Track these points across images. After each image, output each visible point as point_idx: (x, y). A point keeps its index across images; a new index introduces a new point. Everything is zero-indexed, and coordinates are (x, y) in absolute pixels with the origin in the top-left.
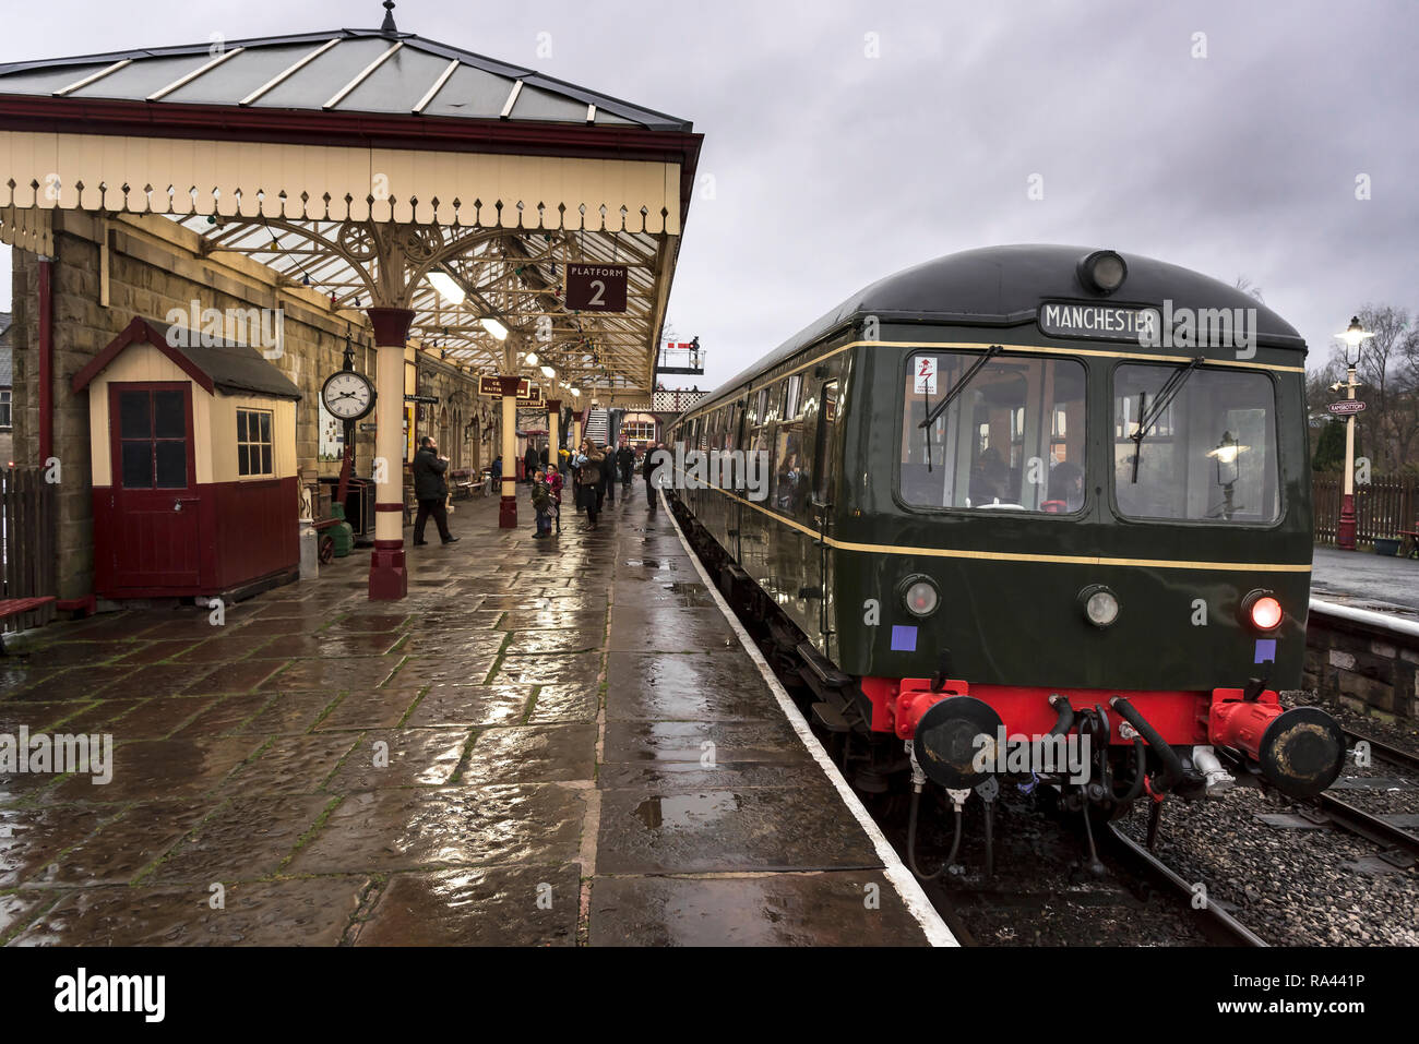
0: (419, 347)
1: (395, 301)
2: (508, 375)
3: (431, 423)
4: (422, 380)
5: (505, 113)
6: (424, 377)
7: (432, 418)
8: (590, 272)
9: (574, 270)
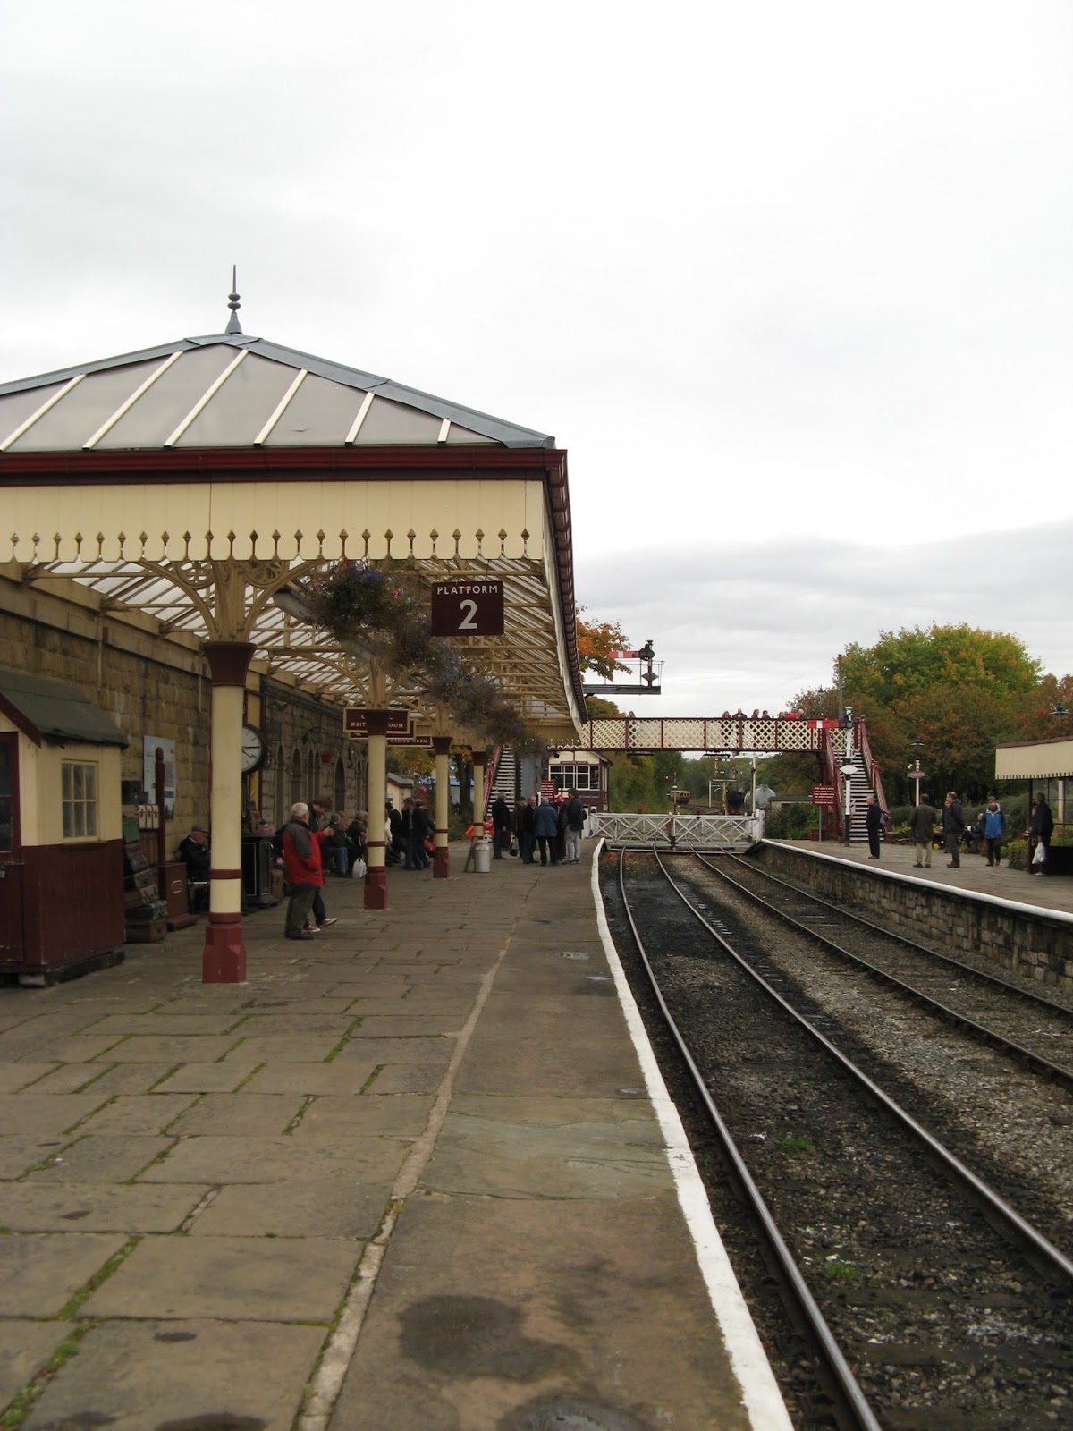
0: (265, 672)
1: (235, 633)
2: (376, 708)
3: (280, 771)
4: (268, 714)
5: (350, 438)
6: (271, 710)
7: (281, 764)
8: (459, 590)
9: (440, 589)
